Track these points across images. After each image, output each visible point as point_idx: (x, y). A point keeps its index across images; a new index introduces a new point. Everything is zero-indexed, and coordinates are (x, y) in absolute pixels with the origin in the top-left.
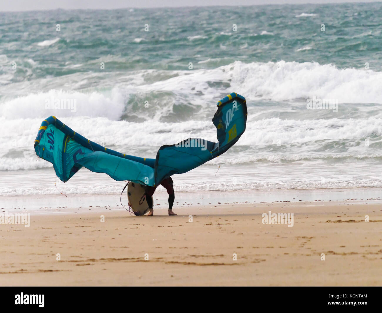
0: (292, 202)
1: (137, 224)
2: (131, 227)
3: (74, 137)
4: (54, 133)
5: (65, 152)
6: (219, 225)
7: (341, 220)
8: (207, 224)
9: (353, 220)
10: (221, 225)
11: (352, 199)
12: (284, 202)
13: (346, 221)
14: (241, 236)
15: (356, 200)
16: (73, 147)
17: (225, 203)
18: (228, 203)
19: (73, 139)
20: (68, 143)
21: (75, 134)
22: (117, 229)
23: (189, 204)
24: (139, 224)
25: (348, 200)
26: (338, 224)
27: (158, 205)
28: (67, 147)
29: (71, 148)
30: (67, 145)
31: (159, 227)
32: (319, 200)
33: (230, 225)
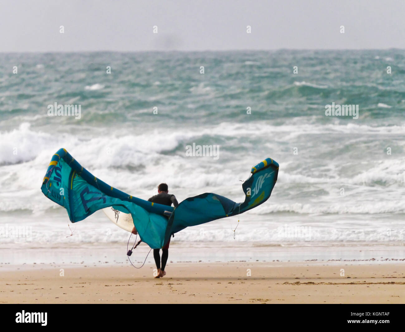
0: (248, 262)
1: (83, 283)
2: (77, 286)
3: (80, 173)
4: (62, 167)
5: (71, 189)
6: (170, 285)
7: (299, 282)
8: (157, 284)
9: (313, 282)
10: (171, 285)
11: (312, 260)
12: (240, 261)
13: (304, 283)
14: (193, 297)
15: (316, 261)
16: (80, 183)
17: (178, 262)
18: (181, 262)
19: (79, 174)
20: (75, 179)
21: (82, 169)
22: (62, 287)
23: (139, 262)
24: (85, 283)
25: (308, 260)
26: (296, 286)
27: (106, 262)
28: (74, 184)
29: (78, 185)
30: (73, 180)
31: (107, 286)
32: (278, 261)
33: (182, 285)
